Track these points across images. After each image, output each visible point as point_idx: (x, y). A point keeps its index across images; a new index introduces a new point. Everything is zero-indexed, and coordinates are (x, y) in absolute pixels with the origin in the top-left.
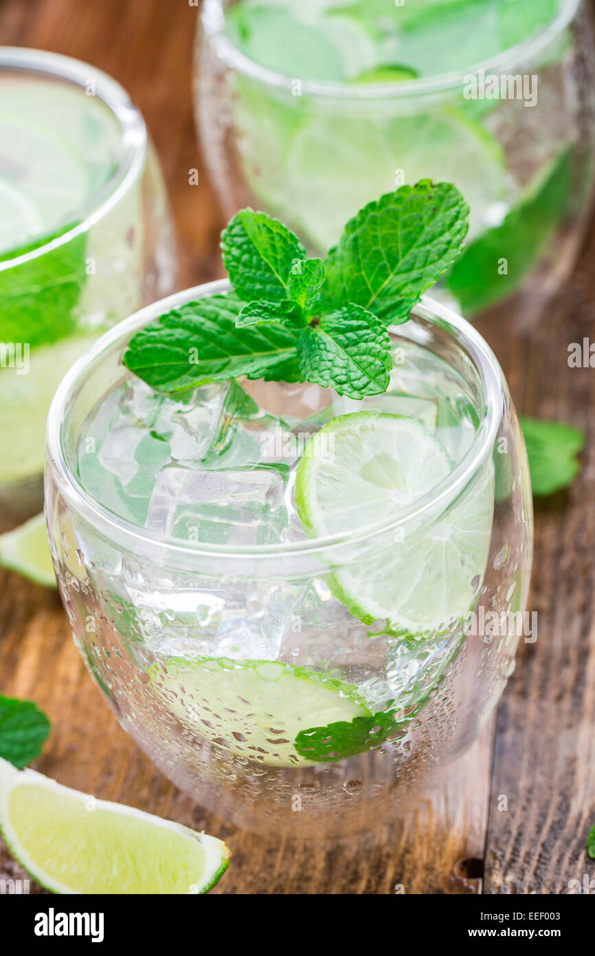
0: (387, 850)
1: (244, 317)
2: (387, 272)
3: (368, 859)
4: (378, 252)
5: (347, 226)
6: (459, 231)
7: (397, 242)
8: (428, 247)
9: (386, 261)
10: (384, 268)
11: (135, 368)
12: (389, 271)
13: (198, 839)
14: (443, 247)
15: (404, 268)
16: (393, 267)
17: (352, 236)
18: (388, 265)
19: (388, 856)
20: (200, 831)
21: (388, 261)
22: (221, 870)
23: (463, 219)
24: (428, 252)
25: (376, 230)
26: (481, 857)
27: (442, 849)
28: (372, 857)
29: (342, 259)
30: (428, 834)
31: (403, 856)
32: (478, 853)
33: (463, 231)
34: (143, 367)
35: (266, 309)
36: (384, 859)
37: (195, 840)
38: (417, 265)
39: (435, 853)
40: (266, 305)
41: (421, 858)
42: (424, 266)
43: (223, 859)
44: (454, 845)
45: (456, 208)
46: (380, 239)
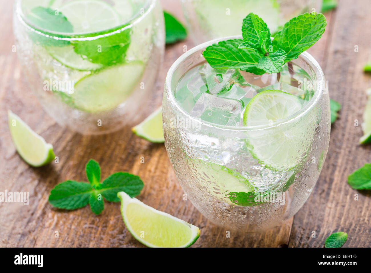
0: (255, 238)
1: (242, 46)
2: (296, 42)
3: (248, 241)
4: (294, 35)
5: (285, 25)
6: (321, 31)
7: (301, 32)
8: (311, 35)
9: (296, 39)
10: (295, 41)
11: (206, 57)
12: (297, 42)
13: (190, 226)
14: (316, 36)
15: (302, 42)
16: (298, 41)
17: (286, 29)
18: (297, 40)
19: (255, 241)
20: (191, 224)
21: (297, 38)
22: (197, 238)
23: (324, 27)
24: (311, 37)
25: (295, 27)
26: (287, 244)
27: (274, 240)
28: (250, 240)
29: (282, 36)
30: (270, 235)
31: (260, 241)
32: (286, 242)
33: (323, 31)
34: (209, 57)
35: (251, 45)
36: (254, 241)
37: (188, 226)
38: (306, 41)
39: (271, 241)
40: (251, 44)
41: (267, 242)
42: (309, 42)
43: (198, 234)
44: (278, 239)
45: (323, 23)
46: (295, 31)
